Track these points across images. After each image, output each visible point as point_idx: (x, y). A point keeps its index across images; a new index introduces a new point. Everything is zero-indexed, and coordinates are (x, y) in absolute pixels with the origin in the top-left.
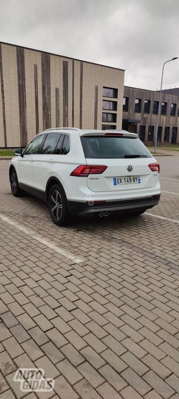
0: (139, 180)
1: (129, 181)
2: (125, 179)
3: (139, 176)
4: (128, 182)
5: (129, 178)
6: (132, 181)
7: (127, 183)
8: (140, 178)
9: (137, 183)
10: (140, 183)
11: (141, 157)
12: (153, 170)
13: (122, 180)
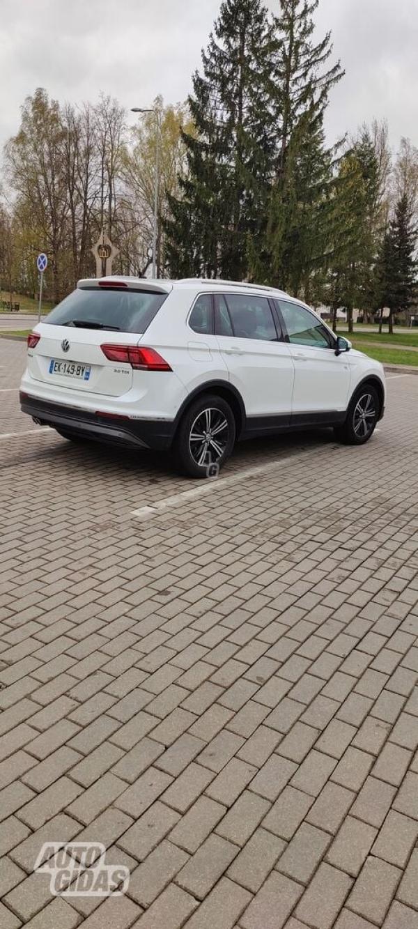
0: (88, 374)
1: (71, 371)
2: (65, 366)
3: (90, 366)
4: (68, 371)
5: (72, 364)
6: (75, 373)
7: (66, 373)
8: (90, 370)
9: (81, 378)
10: (87, 379)
11: (105, 328)
12: (110, 358)
13: (61, 367)
